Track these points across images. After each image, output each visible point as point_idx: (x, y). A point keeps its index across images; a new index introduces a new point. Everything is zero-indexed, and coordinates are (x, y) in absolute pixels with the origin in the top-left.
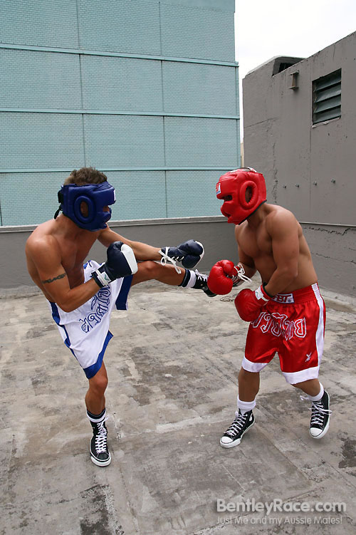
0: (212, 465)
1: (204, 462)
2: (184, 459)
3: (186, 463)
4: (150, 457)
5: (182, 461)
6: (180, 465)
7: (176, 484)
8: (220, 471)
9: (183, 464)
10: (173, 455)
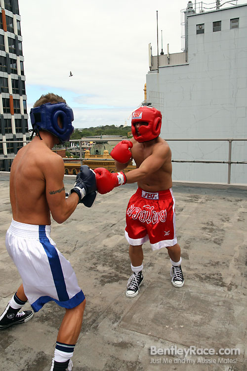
0: (185, 306)
1: (188, 309)
2: (198, 318)
3: (199, 315)
4: (219, 332)
5: (201, 317)
6: (204, 316)
7: (216, 308)
8: (186, 302)
9: (202, 315)
10: (202, 324)
